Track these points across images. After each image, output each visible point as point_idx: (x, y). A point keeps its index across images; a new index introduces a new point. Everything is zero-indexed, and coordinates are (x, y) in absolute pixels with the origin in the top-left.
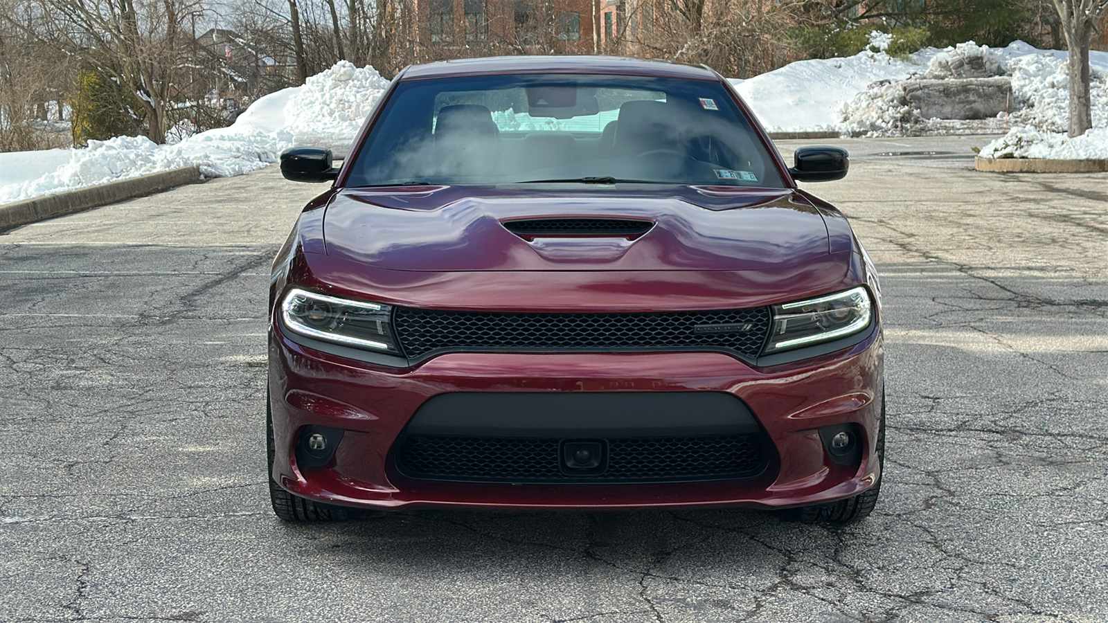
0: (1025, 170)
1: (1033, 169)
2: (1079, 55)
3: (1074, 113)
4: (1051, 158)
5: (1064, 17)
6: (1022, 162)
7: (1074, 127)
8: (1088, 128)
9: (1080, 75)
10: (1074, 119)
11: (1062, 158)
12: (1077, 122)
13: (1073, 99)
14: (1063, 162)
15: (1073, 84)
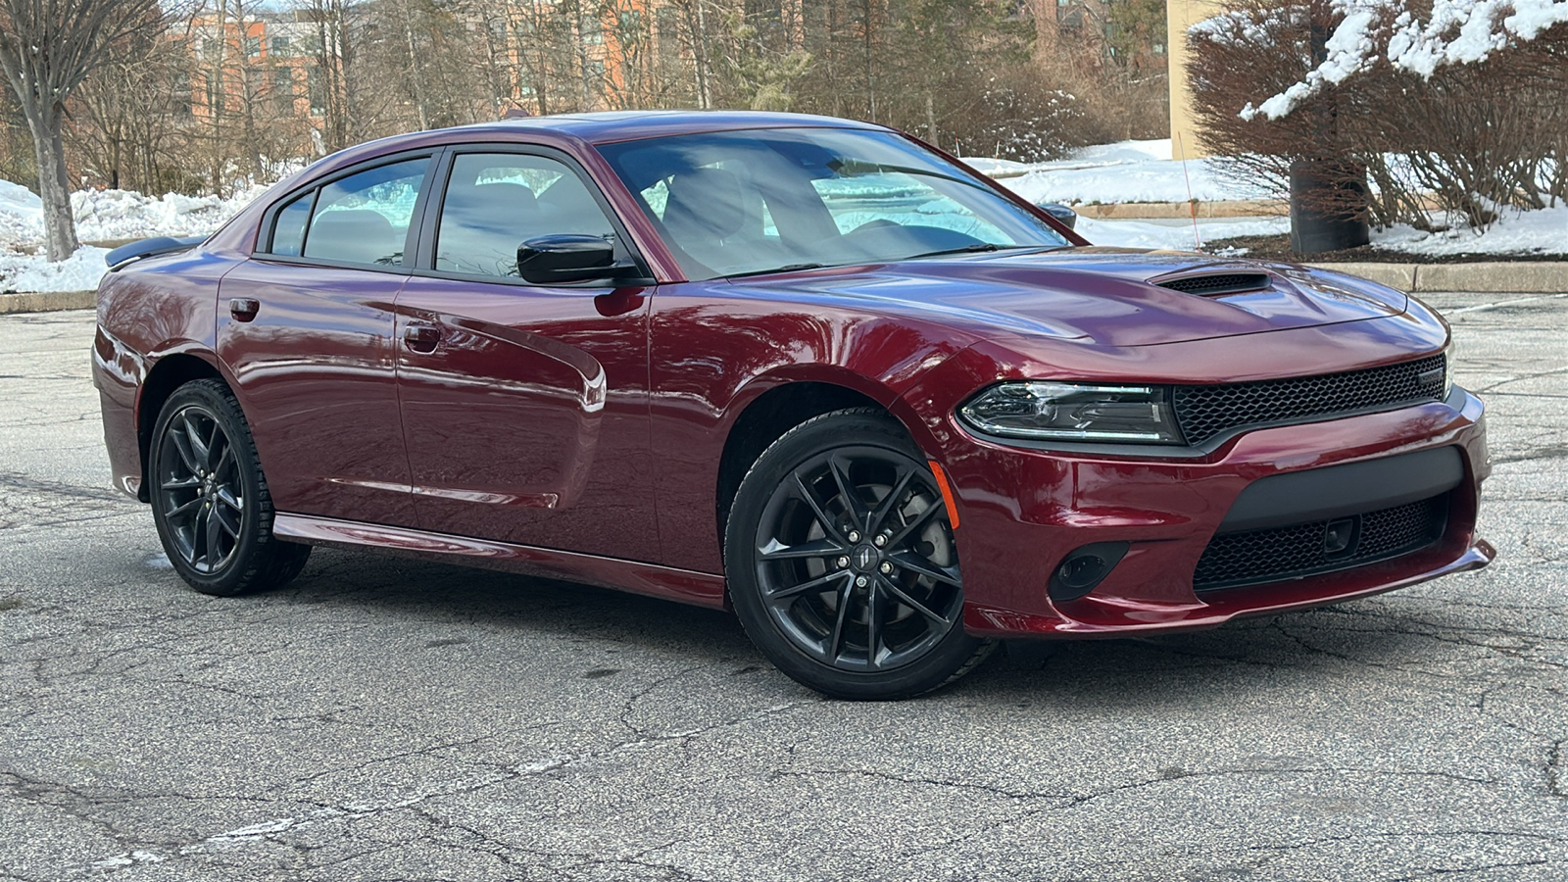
0: (16, 308)
1: (27, 307)
2: (51, 149)
3: (54, 229)
4: (51, 291)
5: (25, 97)
6: (10, 299)
7: (55, 248)
8: (75, 250)
9: (56, 176)
10: (54, 238)
11: (65, 290)
12: (58, 240)
13: (50, 209)
14: (68, 296)
15: (48, 189)
